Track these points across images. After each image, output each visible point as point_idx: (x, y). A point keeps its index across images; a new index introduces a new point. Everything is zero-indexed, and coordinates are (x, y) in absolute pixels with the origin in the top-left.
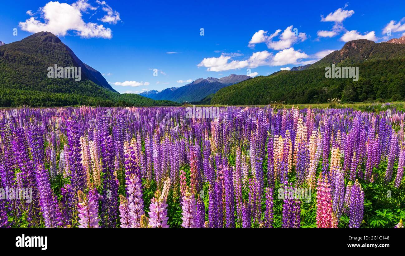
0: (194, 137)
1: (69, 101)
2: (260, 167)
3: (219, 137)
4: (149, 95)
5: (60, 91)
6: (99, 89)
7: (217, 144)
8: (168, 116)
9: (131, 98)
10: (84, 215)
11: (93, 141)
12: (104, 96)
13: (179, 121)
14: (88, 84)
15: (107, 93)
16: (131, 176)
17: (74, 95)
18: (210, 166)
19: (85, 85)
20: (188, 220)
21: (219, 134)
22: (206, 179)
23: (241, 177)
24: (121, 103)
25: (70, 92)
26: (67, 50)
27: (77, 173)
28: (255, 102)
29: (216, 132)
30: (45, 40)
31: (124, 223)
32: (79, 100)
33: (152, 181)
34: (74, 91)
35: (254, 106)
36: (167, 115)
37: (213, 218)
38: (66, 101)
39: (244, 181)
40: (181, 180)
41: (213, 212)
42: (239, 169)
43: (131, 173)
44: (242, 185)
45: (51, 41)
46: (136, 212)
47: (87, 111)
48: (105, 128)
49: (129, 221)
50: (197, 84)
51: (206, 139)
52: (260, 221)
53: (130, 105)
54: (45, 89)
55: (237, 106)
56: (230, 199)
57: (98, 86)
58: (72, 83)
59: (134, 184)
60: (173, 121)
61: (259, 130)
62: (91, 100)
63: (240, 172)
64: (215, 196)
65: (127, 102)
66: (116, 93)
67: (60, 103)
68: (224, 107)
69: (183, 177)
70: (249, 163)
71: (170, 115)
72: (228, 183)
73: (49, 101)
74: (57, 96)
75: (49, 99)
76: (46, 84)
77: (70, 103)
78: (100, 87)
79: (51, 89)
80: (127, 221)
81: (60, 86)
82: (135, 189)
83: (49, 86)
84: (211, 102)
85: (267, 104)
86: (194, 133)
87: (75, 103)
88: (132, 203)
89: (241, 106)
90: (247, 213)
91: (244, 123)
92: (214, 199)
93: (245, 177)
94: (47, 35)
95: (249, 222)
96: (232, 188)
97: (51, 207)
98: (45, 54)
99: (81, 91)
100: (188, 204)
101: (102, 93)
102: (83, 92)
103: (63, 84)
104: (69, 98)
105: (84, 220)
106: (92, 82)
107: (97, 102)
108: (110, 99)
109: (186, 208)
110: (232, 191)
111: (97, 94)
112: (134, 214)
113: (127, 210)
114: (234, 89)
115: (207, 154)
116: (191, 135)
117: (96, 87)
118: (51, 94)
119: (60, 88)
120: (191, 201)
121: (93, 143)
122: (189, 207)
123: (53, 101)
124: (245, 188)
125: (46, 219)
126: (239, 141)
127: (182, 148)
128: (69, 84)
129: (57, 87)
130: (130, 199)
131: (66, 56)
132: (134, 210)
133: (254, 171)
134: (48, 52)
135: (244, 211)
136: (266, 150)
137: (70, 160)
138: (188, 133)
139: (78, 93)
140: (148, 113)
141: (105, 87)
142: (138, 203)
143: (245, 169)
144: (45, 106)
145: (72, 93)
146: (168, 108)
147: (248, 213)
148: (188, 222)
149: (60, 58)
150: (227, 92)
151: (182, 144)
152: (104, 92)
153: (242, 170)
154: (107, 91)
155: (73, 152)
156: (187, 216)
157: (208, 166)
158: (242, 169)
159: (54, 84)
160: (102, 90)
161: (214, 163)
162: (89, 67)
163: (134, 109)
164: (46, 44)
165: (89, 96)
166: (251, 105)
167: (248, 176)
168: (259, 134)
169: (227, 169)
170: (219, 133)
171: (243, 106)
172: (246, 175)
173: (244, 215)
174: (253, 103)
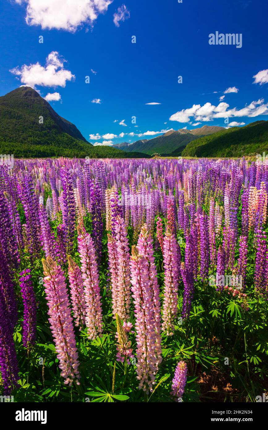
0: (167, 187)
1: (47, 153)
2: (235, 217)
3: (192, 187)
4: (120, 147)
5: (39, 143)
6: (74, 141)
7: (190, 194)
8: (140, 168)
9: (104, 150)
10: (83, 246)
11: (77, 188)
12: (78, 148)
13: (151, 173)
14: (64, 136)
15: (82, 145)
16: (117, 217)
17: (51, 147)
18: (185, 215)
19: (61, 137)
20: (169, 257)
21: (193, 185)
22: (180, 227)
23: (214, 226)
24: (95, 155)
25: (48, 144)
26: (45, 104)
27: (70, 213)
28: (227, 154)
29: (189, 183)
30: (26, 95)
31: (112, 258)
32: (56, 152)
33: (129, 226)
34: (51, 143)
35: (227, 158)
36: (140, 166)
37: (189, 260)
38: (44, 152)
39: (217, 231)
40: (158, 226)
41: (189, 254)
42: (213, 218)
43: (117, 215)
44: (216, 233)
45: (31, 95)
46: (123, 248)
47: (65, 162)
48: (86, 177)
49: (116, 256)
50: (168, 136)
51: (180, 190)
52: (233, 268)
53: (104, 157)
54: (26, 141)
55: (209, 158)
56: (205, 244)
57: (73, 138)
58: (50, 135)
59: (119, 225)
60: (146, 173)
61: (233, 181)
62: (67, 151)
63: (213, 221)
64: (192, 240)
65: (100, 154)
66: (89, 146)
67: (40, 155)
68: (194, 160)
69: (159, 223)
70: (223, 213)
71: (143, 166)
72: (203, 229)
73: (29, 153)
74: (37, 148)
75: (30, 151)
76: (27, 137)
77: (48, 155)
78: (75, 140)
79: (32, 141)
80: (115, 256)
81: (39, 138)
82: (121, 229)
83: (29, 139)
84: (183, 154)
85: (240, 156)
86: (167, 183)
87: (53, 155)
88: (119, 241)
89: (212, 158)
90: (221, 257)
91: (219, 174)
92: (191, 243)
93: (218, 227)
94: (28, 90)
95: (224, 266)
96: (207, 234)
97: (50, 241)
98: (26, 108)
99: (58, 143)
100: (169, 243)
101: (77, 145)
102: (59, 144)
103: (41, 137)
104: (47, 150)
105: (83, 251)
106: (68, 135)
107: (73, 154)
108: (84, 151)
109: (167, 247)
110: (207, 236)
111: (72, 146)
112: (121, 250)
113: (114, 247)
114: (206, 141)
115: (181, 203)
116: (164, 186)
117: (71, 139)
118: (31, 146)
119: (39, 140)
120: (171, 241)
121: (77, 189)
122: (170, 246)
123: (33, 152)
124: (218, 237)
125: (46, 251)
126: (213, 191)
127: (156, 198)
128: (47, 136)
129: (36, 140)
130: (117, 237)
131: (44, 110)
132: (120, 247)
133: (227, 221)
134: (28, 106)
135: (219, 256)
136: (240, 202)
137: (64, 202)
138: (161, 184)
139: (55, 145)
140: (121, 164)
141: (79, 139)
142: (124, 241)
143: (218, 218)
144: (26, 157)
145: (50, 145)
146: (140, 159)
147: (223, 257)
148: (169, 259)
149: (39, 111)
150: (198, 144)
151: (156, 194)
152: (79, 144)
153: (215, 220)
154: (81, 144)
155: (66, 196)
156: (168, 253)
157: (183, 215)
158: (215, 218)
159: (34, 137)
160: (77, 143)
161: (188, 212)
162: (65, 120)
163: (108, 160)
164: (27, 98)
165: (65, 148)
166: (223, 157)
167: (222, 226)
168: (233, 185)
169: (203, 216)
170: (193, 183)
171: (215, 158)
172: (219, 225)
173: (219, 259)
174: (225, 155)
